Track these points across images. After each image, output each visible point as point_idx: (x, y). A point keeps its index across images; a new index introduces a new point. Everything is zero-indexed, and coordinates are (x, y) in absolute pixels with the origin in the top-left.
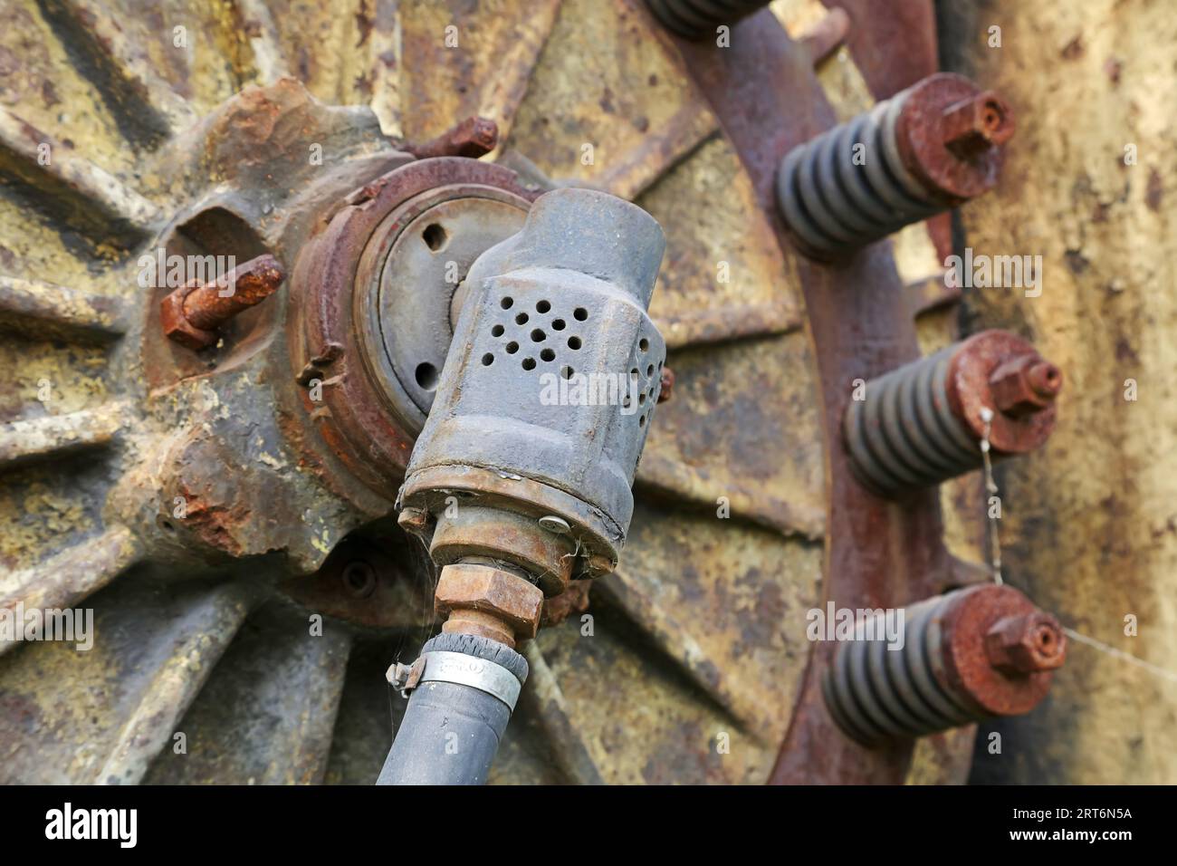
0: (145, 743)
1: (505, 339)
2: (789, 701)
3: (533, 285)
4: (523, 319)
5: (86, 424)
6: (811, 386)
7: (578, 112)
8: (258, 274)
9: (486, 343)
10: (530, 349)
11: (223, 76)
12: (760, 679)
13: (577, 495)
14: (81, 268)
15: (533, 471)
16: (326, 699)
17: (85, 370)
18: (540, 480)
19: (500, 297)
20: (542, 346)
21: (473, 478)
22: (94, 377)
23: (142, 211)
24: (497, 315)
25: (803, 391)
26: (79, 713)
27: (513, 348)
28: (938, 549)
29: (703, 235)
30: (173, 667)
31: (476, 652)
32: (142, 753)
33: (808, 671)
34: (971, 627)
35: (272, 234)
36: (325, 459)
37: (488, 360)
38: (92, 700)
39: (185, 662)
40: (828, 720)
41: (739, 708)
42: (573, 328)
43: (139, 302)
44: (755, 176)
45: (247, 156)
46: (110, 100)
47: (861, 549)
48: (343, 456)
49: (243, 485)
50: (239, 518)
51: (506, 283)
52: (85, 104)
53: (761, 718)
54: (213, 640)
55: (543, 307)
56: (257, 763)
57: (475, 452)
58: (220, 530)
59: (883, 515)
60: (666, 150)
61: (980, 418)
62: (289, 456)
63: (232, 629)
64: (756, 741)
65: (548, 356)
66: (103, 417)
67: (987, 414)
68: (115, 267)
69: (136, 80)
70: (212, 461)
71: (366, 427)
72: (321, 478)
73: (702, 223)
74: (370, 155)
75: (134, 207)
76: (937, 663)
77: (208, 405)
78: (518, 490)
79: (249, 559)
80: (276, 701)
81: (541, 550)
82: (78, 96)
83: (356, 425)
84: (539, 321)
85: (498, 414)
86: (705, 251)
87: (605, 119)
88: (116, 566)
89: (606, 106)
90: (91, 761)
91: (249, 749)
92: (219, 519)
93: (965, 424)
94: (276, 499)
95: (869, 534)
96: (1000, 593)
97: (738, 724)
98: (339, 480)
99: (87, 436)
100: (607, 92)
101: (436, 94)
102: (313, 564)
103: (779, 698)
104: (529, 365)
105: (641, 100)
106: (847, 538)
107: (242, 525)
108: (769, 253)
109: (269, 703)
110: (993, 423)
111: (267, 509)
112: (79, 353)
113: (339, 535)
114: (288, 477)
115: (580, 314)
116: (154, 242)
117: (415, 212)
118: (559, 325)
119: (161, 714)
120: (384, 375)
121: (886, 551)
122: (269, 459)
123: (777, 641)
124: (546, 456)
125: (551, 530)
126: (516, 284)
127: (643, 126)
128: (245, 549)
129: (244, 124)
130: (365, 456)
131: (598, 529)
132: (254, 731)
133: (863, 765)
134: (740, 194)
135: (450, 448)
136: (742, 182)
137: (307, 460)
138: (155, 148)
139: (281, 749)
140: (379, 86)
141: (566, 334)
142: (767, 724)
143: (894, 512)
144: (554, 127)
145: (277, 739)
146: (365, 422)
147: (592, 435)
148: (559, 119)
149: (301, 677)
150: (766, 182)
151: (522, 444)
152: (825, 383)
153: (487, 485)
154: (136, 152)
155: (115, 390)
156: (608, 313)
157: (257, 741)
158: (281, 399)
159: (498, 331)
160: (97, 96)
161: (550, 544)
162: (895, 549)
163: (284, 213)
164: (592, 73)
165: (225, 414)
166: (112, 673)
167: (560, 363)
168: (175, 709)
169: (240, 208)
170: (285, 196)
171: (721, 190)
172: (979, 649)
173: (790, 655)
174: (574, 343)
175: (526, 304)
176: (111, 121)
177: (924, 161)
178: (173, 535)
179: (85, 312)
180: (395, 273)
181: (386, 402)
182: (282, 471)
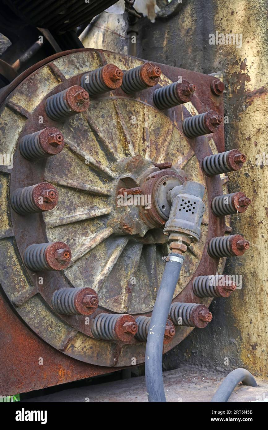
0: (114, 262)
1: (183, 207)
2: (202, 251)
3: (187, 198)
4: (186, 203)
5: (106, 211)
6: (207, 198)
7: (174, 152)
8: (138, 191)
9: (180, 207)
10: (187, 209)
11: (122, 149)
12: (198, 248)
13: (194, 233)
14: (102, 183)
15: (189, 229)
16: (139, 255)
17: (103, 201)
18: (190, 230)
19: (182, 199)
20: (189, 208)
21: (179, 230)
22: (105, 202)
23: (114, 175)
24: (181, 203)
25: (206, 199)
26: (102, 256)
27: (184, 208)
28: (225, 225)
29: (191, 173)
30: (117, 250)
31: (178, 256)
32: (113, 264)
33: (205, 246)
34: (234, 242)
35: (138, 182)
36: (146, 219)
37: (180, 210)
38: (104, 254)
39: (119, 249)
40: (208, 254)
41: (196, 253)
42: (194, 205)
43: (114, 191)
44: (199, 162)
45: (134, 168)
46: (106, 155)
47: (213, 225)
48: (148, 219)
49: (133, 224)
50: (133, 229)
51: (182, 197)
52: (102, 155)
53: (199, 254)
54: (124, 246)
55: (189, 202)
56: (127, 264)
57: (179, 225)
58: (130, 230)
59: (217, 219)
60: (187, 159)
61: (237, 207)
62: (140, 218)
63: (126, 244)
64: (198, 258)
65: (190, 210)
66: (108, 210)
67: (238, 206)
68: (107, 183)
69: (112, 152)
70: (129, 220)
71: (154, 216)
72: (145, 222)
73: (191, 171)
74: (151, 168)
75: (113, 174)
76: (229, 247)
77: (128, 210)
78: (186, 232)
79: (134, 235)
80: (130, 254)
81: (188, 240)
82: (101, 153)
83: (152, 215)
84: (188, 204)
85: (182, 219)
86: (192, 176)
87: (177, 153)
88: (110, 234)
89: (178, 151)
90: (104, 264)
91: (125, 261)
92: (130, 229)
93: (235, 208)
94: (138, 225)
95: (215, 223)
96: (239, 236)
97: (195, 255)
98: (147, 222)
99: (106, 213)
100: (178, 148)
101: (153, 150)
102: (143, 236)
103: (201, 251)
104: (187, 211)
105: (183, 150)
106: (211, 224)
107: (133, 230)
108: (201, 175)
109: (129, 254)
110: (239, 208)
111: (137, 227)
112: (102, 198)
113: (147, 231)
114: (139, 222)
115: (195, 203)
116: (115, 180)
117: (162, 180)
118: (191, 205)
119: (116, 258)
120: (158, 207)
121: (217, 226)
122: (137, 219)
123: (201, 242)
124: (191, 227)
125: (190, 238)
126: (184, 197)
127: (183, 154)
128: (133, 234)
129: (133, 163)
130: (153, 219)
131: (197, 238)
132: (126, 259)
133: (212, 261)
134: (197, 165)
135: (175, 224)
136: (198, 163)
137: (143, 219)
138: (113, 163)
139: (131, 262)
140: (147, 151)
141: (193, 206)
142: (200, 255)
143: (218, 219)
144: (170, 155)
145: (130, 260)
146: (154, 215)
147: (197, 223)
148: (171, 153)
149: (135, 251)
150: (201, 162)
151: (186, 225)
152: (209, 197)
153: (181, 231)
154: (110, 163)
155: (109, 204)
156: (199, 203)
157: (127, 260)
158: (139, 210)
159: (182, 205)
160: (104, 153)
161: (189, 239)
162: (218, 225)
163: (139, 178)
164: (176, 145)
165: (131, 212)
166: (106, 250)
167: (192, 211)
168: (118, 257)
169: (133, 177)
170: (139, 175)
171: (194, 165)
172: (236, 245)
173: (203, 244)
174: (194, 208)
175: (186, 201)
176: (106, 158)
177: (231, 164)
178: (121, 230)
179: (106, 192)
180: (159, 191)
181: (157, 212)
182: (139, 221)
